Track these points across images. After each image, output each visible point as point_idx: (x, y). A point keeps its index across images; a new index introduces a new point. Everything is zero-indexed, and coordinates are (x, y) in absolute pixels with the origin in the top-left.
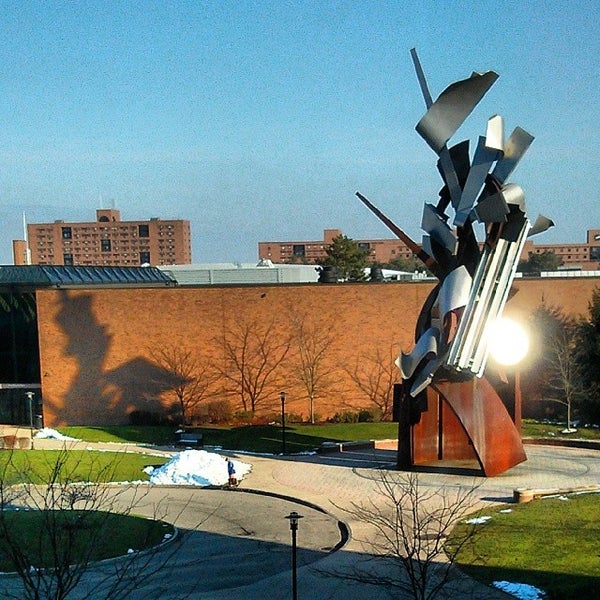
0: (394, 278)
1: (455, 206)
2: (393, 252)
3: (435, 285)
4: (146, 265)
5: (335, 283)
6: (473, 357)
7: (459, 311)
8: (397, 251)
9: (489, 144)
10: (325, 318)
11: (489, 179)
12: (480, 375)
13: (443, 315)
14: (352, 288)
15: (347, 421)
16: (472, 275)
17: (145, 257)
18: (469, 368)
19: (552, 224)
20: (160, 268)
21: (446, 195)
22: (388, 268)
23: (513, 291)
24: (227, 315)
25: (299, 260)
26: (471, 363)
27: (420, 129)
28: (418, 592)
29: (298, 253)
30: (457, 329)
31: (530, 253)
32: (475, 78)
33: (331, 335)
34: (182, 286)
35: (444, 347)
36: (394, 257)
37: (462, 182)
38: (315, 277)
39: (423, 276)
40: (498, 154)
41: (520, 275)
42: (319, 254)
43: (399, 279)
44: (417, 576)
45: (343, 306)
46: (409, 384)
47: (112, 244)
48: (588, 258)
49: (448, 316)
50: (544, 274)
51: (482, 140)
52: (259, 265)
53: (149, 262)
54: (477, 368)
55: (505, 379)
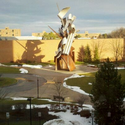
1: (64, 28)
5: (45, 40)
6: (67, 52)
7: (65, 44)
11: (69, 24)
13: (62, 45)
16: (67, 38)
17: (13, 35)
20: (16, 37)
21: (62, 26)
23: (73, 41)
29: (38, 35)
30: (64, 47)
31: (76, 35)
32: (67, 8)
34: (19, 40)
35: (63, 50)
40: (70, 20)
41: (75, 38)
46: (57, 56)
48: (85, 36)
49: (63, 45)
50: (78, 38)
51: (68, 17)
54: (68, 54)
55: (72, 55)
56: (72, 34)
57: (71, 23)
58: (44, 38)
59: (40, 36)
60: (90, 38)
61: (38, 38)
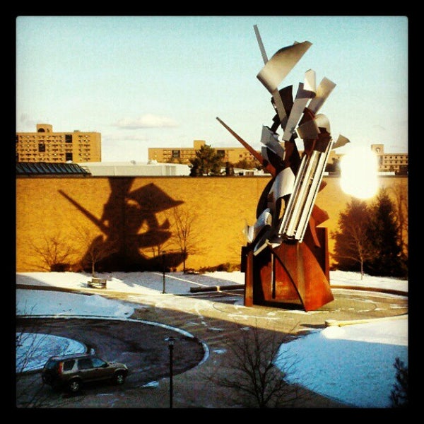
0: (241, 174)
1: (284, 127)
2: (241, 156)
3: (269, 180)
4: (70, 162)
5: (201, 176)
6: (296, 229)
7: (287, 198)
8: (244, 156)
9: (306, 88)
11: (306, 111)
12: (300, 242)
13: (275, 200)
14: (213, 180)
16: (296, 174)
17: (69, 156)
18: (294, 237)
19: (348, 141)
20: (80, 164)
21: (277, 120)
22: (238, 167)
23: (323, 185)
25: (176, 160)
26: (295, 233)
27: (259, 77)
28: (260, 394)
29: (176, 156)
30: (285, 210)
31: (334, 159)
32: (297, 45)
34: (95, 177)
35: (277, 221)
36: (242, 159)
37: (288, 112)
38: (188, 172)
39: (261, 173)
40: (312, 95)
41: (327, 174)
42: (190, 156)
43: (245, 174)
44: (259, 384)
45: (207, 192)
46: (252, 246)
47: (46, 147)
49: (279, 200)
51: (301, 85)
52: (149, 163)
53: (71, 160)
54: (299, 236)
55: (318, 244)
56: (316, 153)
57: (313, 109)
58: (198, 171)
59: (180, 163)
60: (393, 173)
61: (174, 168)
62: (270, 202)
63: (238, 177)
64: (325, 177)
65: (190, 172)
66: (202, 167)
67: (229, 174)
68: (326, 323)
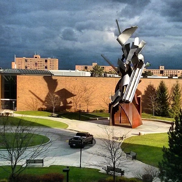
0: (110, 76)
1: (126, 59)
3: (120, 79)
4: (46, 70)
5: (95, 77)
6: (129, 97)
7: (126, 86)
9: (135, 44)
10: (92, 86)
11: (135, 53)
12: (131, 102)
13: (122, 87)
14: (99, 78)
15: (96, 112)
16: (130, 77)
17: (46, 67)
18: (128, 100)
20: (50, 71)
21: (123, 56)
22: (109, 73)
23: (140, 81)
24: (66, 84)
25: (86, 70)
27: (118, 40)
28: (113, 159)
30: (125, 90)
31: (145, 71)
32: (132, 28)
33: (93, 90)
34: (55, 76)
35: (122, 95)
36: (110, 70)
37: (128, 54)
38: (90, 75)
39: (117, 76)
40: (137, 47)
42: (91, 69)
44: (113, 155)
45: (97, 83)
46: (113, 103)
47: (38, 64)
48: (159, 73)
49: (124, 87)
50: (148, 77)
51: (133, 43)
52: (76, 71)
53: (47, 69)
55: (138, 103)
56: (138, 69)
58: (94, 75)
59: (88, 71)
60: (167, 77)
61: (85, 73)
62: (120, 87)
63: (109, 77)
64: (141, 78)
65: (91, 75)
66: (95, 73)
67: (105, 76)
68: (140, 133)
